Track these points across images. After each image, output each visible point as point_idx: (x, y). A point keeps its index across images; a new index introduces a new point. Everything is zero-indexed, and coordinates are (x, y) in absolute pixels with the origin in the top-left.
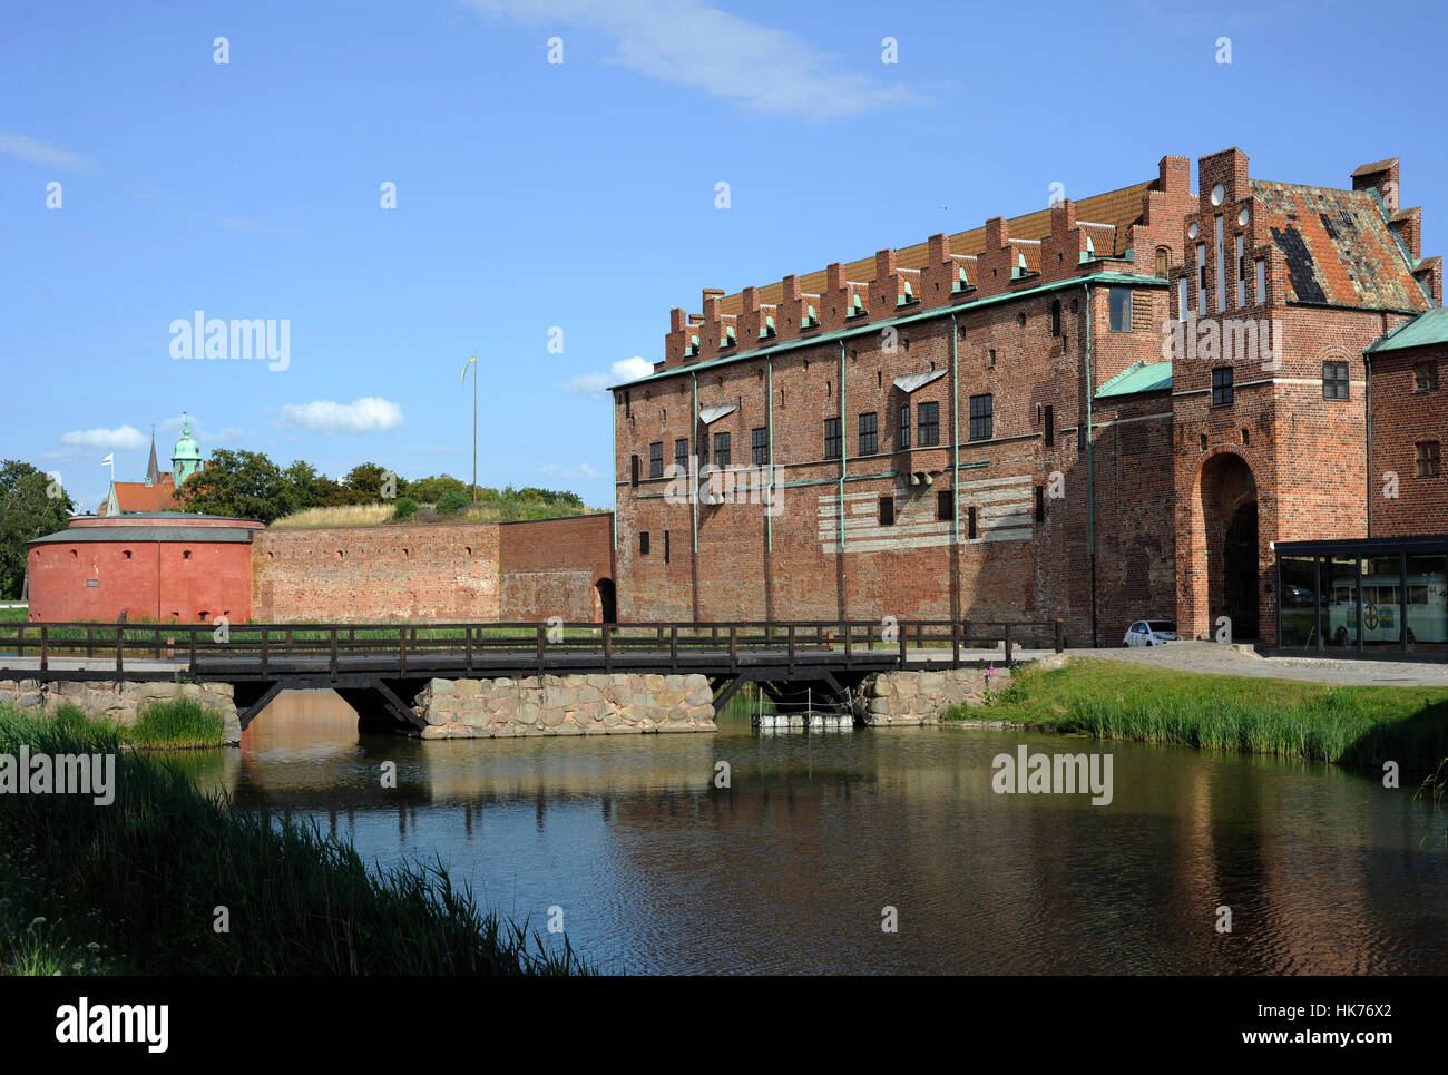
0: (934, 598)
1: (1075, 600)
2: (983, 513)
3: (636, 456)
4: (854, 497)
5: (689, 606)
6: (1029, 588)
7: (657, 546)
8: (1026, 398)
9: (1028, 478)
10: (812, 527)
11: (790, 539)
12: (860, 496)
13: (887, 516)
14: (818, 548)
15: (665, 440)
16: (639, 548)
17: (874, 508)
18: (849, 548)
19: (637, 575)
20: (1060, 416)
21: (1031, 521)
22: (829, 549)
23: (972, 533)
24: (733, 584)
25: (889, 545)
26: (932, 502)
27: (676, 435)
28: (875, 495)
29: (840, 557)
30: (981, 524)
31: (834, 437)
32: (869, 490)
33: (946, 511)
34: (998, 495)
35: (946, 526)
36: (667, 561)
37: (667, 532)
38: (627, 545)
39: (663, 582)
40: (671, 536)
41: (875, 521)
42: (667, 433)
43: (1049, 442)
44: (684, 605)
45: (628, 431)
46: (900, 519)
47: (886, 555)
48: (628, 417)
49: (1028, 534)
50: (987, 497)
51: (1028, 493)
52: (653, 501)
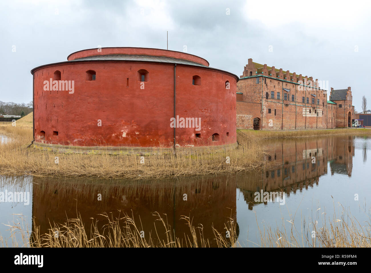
0: (314, 123)
1: (326, 123)
2: (319, 113)
3: (268, 93)
4: (307, 109)
5: (280, 124)
6: (322, 122)
7: (273, 112)
8: (322, 101)
9: (322, 110)
10: (302, 112)
11: (298, 113)
12: (308, 109)
13: (310, 112)
14: (302, 115)
15: (275, 91)
16: (268, 112)
17: (309, 111)
18: (307, 116)
19: (268, 118)
20: (324, 104)
21: (322, 114)
22: (304, 116)
23: (318, 115)
24: (289, 120)
25: (310, 116)
26: (314, 111)
27: (278, 91)
28: (309, 109)
29: (306, 117)
30: (318, 114)
31: (303, 100)
32: (308, 108)
33: (315, 113)
34: (320, 111)
35: (316, 114)
36: (275, 115)
37: (275, 110)
38: (265, 111)
39: (274, 119)
40: (276, 110)
41: (309, 112)
42: (275, 90)
43: (324, 106)
44: (279, 124)
45: (266, 87)
46: (311, 113)
47: (310, 117)
48: (265, 83)
49: (322, 116)
50: (319, 111)
51: (322, 111)
52: (272, 103)
